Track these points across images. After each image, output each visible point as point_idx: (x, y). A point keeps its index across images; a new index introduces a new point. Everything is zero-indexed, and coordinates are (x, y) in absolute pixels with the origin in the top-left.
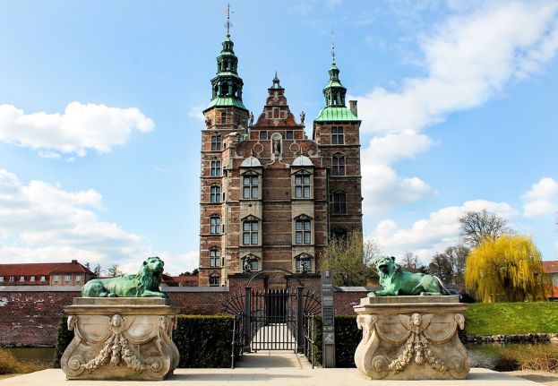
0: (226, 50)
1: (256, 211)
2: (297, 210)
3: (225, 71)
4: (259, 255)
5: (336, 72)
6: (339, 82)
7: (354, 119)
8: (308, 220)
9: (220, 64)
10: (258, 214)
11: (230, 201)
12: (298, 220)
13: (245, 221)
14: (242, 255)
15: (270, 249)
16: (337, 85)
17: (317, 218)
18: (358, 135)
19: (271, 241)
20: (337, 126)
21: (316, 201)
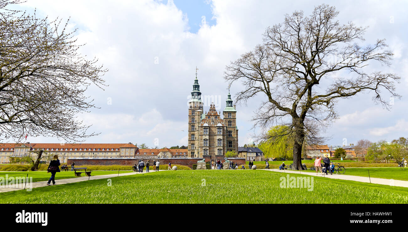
0: (195, 83)
1: (207, 137)
2: (218, 137)
3: (195, 90)
4: (208, 148)
5: (230, 96)
6: (231, 99)
7: (235, 111)
8: (221, 140)
9: (194, 87)
10: (208, 138)
11: (200, 134)
12: (218, 140)
13: (204, 140)
14: (203, 148)
15: (210, 147)
16: (230, 100)
17: (223, 139)
18: (235, 115)
19: (211, 145)
20: (230, 113)
21: (223, 135)
